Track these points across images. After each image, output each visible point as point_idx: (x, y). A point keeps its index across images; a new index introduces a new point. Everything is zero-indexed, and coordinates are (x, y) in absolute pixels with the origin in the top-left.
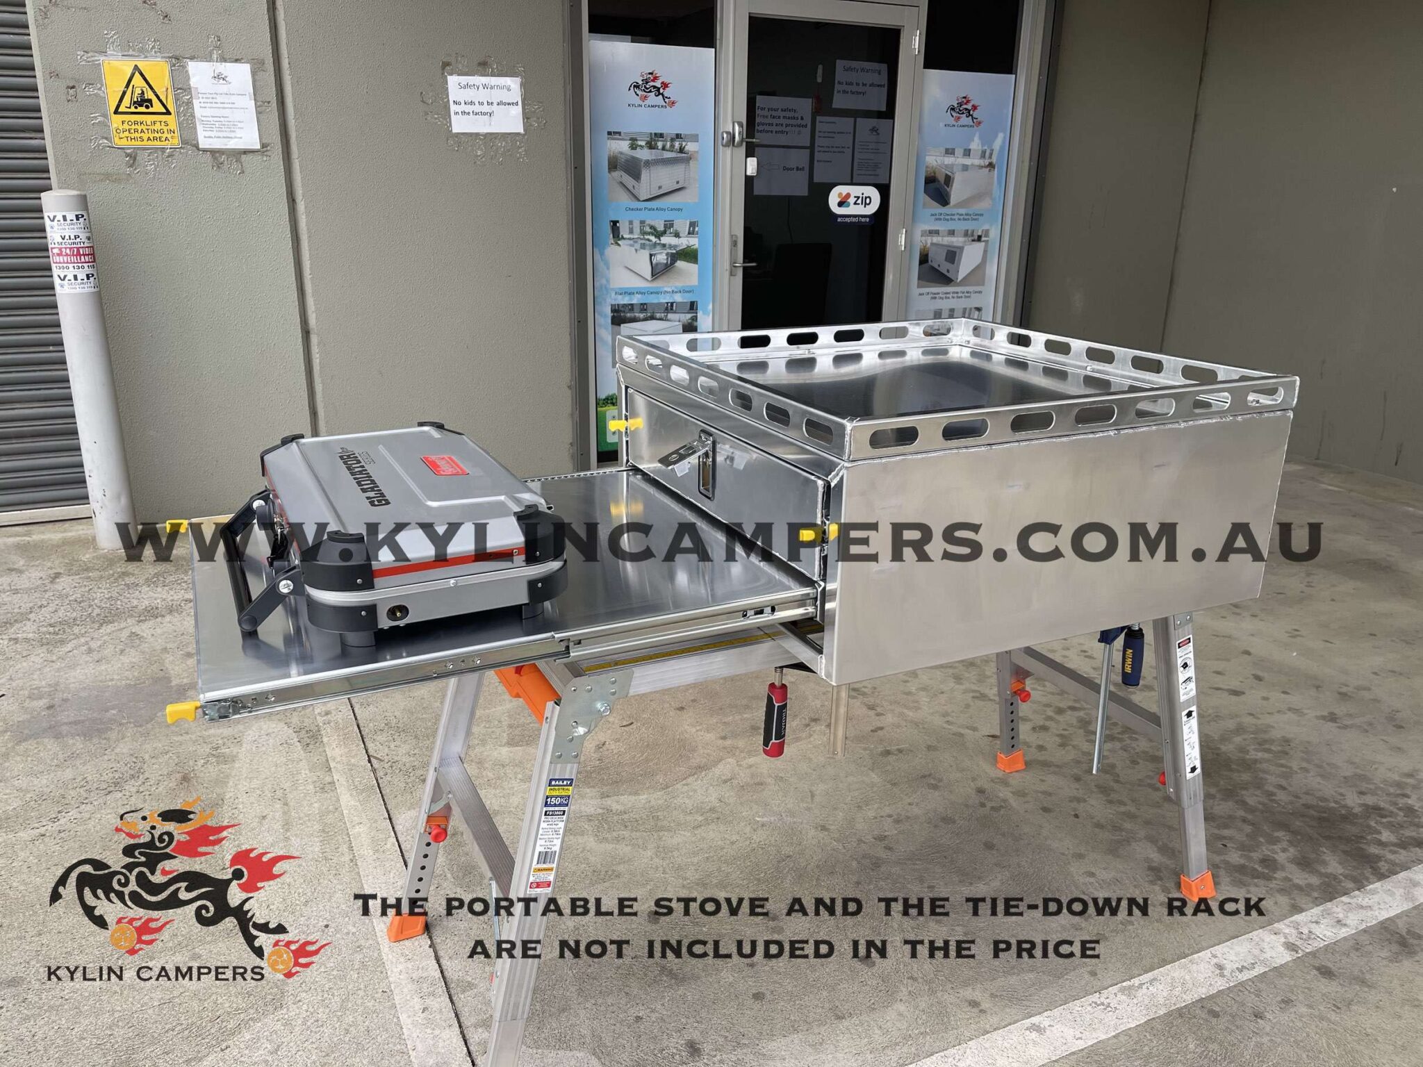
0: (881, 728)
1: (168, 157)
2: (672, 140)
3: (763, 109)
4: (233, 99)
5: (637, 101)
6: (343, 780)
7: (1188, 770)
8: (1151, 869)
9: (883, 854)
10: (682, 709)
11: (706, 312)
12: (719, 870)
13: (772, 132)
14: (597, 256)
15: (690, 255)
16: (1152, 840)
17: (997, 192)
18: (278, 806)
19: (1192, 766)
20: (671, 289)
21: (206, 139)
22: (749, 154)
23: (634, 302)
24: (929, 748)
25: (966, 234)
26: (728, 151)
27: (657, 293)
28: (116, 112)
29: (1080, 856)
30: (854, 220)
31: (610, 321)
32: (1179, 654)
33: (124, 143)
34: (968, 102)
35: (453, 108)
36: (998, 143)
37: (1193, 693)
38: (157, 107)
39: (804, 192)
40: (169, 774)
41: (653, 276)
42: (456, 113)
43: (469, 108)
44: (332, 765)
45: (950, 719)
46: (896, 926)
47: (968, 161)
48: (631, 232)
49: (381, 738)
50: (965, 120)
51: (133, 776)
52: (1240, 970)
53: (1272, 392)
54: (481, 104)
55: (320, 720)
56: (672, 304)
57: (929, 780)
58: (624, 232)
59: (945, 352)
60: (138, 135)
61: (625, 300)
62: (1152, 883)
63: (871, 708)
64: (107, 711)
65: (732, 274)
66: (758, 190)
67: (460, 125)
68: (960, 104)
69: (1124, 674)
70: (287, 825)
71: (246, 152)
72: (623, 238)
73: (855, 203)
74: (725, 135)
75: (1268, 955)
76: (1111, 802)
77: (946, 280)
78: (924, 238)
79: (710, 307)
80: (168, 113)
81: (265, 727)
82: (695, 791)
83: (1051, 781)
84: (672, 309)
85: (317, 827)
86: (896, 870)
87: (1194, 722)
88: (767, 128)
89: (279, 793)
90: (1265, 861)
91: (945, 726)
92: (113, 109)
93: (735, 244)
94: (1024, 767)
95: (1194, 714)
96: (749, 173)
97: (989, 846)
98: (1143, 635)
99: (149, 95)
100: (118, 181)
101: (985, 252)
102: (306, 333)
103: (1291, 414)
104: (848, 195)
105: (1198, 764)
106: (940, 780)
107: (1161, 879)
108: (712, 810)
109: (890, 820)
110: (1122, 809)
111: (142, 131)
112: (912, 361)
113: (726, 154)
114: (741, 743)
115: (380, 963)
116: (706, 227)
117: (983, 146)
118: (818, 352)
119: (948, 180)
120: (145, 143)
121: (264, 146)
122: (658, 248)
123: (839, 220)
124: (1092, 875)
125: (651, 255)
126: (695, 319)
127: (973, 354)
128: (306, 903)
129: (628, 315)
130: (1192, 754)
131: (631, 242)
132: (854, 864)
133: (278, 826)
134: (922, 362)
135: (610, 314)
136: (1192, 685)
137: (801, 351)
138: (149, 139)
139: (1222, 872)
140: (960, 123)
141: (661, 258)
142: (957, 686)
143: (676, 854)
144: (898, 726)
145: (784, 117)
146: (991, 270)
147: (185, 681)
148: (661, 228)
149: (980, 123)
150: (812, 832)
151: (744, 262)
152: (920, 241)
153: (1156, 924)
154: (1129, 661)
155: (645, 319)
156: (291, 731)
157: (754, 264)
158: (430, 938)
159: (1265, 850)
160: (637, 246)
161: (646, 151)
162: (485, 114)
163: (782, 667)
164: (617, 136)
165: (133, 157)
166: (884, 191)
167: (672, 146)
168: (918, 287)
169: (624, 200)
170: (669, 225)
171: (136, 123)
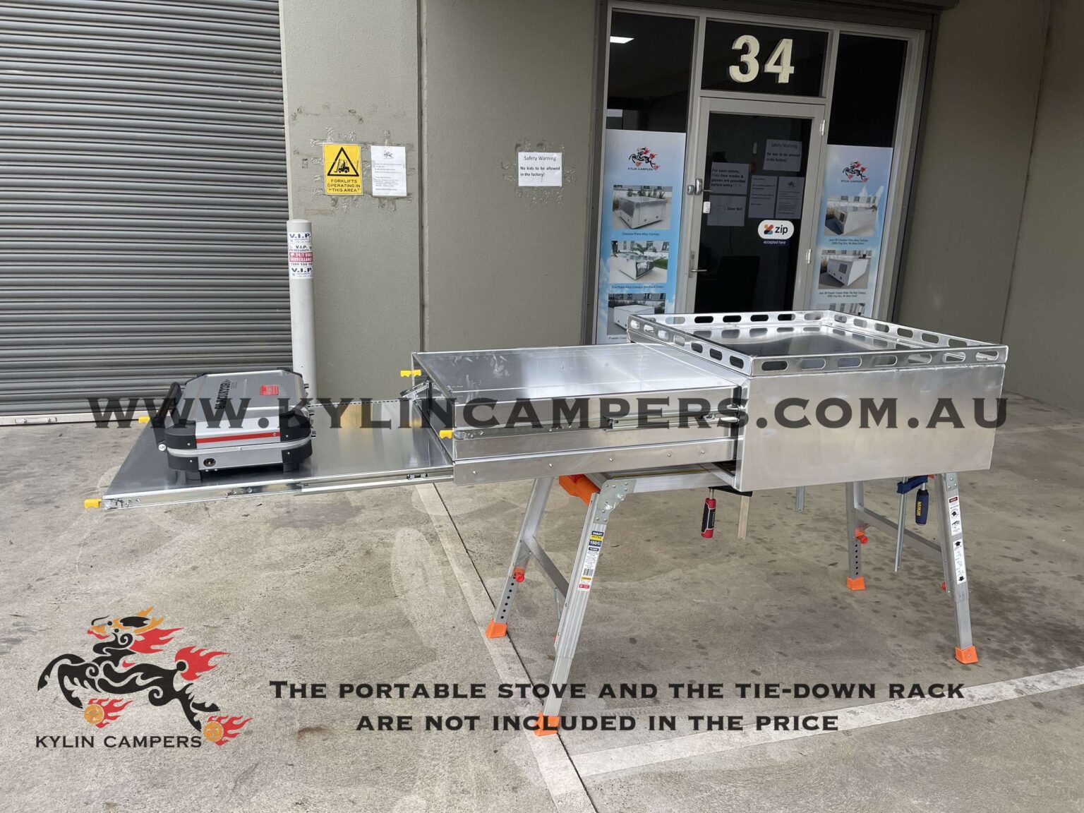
0: (775, 561)
1: (355, 200)
2: (655, 190)
3: (716, 171)
4: (395, 167)
5: (634, 166)
6: (453, 560)
7: (958, 578)
8: (938, 646)
9: (770, 624)
10: (649, 541)
11: (671, 301)
12: (671, 622)
13: (721, 185)
14: (602, 263)
15: (662, 264)
16: (942, 633)
17: (878, 225)
18: (420, 570)
19: (960, 576)
20: (648, 286)
21: (377, 191)
22: (706, 199)
23: (624, 293)
24: (804, 573)
25: (855, 253)
26: (692, 198)
27: (639, 287)
28: (329, 174)
29: (894, 636)
30: (775, 242)
31: (607, 305)
32: (950, 507)
33: (331, 192)
34: (859, 165)
35: (520, 171)
36: (879, 193)
37: (960, 531)
38: (352, 172)
39: (741, 223)
40: (359, 550)
41: (637, 276)
42: (522, 175)
43: (529, 172)
44: (447, 553)
45: (819, 559)
46: (774, 658)
47: (857, 205)
48: (625, 248)
49: (472, 541)
50: (856, 177)
51: (339, 549)
52: (984, 699)
53: (993, 353)
54: (537, 169)
55: (437, 530)
56: (649, 294)
57: (804, 590)
58: (620, 248)
59: (818, 329)
60: (339, 188)
61: (618, 292)
62: (937, 653)
63: (769, 549)
64: (319, 516)
65: (690, 276)
66: (710, 223)
67: (523, 182)
68: (853, 167)
69: (917, 517)
70: (426, 579)
71: (398, 198)
72: (619, 252)
73: (776, 232)
74: (690, 188)
75: (1003, 694)
76: (918, 611)
77: (840, 284)
78: (824, 256)
79: (674, 297)
80: (357, 175)
81: (407, 531)
82: (657, 583)
83: (881, 596)
84: (648, 298)
85: (443, 581)
86: (778, 632)
87: (961, 549)
88: (718, 183)
89: (419, 564)
90: (1013, 649)
91: (816, 562)
92: (327, 174)
93: (693, 257)
94: (864, 588)
95: (961, 544)
96: (704, 212)
97: (837, 626)
98: (928, 494)
99: (348, 165)
100: (325, 214)
101: (869, 265)
102: (422, 306)
103: (1004, 366)
104: (772, 227)
105: (964, 576)
106: (810, 590)
107: (943, 652)
108: (667, 593)
109: (775, 607)
110: (926, 615)
111: (342, 186)
112: (797, 334)
113: (690, 200)
114: (685, 562)
115: (483, 647)
116: (674, 246)
117: (869, 194)
118: (740, 326)
119: (843, 217)
120: (343, 192)
121: (408, 194)
122: (642, 258)
123: (765, 242)
124: (900, 646)
125: (637, 263)
126: (663, 305)
127: (835, 331)
128: (441, 616)
129: (620, 301)
130: (960, 568)
131: (624, 255)
132: (752, 627)
133: (421, 579)
134: (803, 335)
135: (607, 300)
136: (959, 526)
137: (731, 326)
138: (345, 190)
139: (984, 652)
140: (852, 179)
141: (644, 265)
142: (826, 542)
143: (645, 612)
144: (786, 561)
145: (730, 176)
146: (873, 278)
147: (358, 504)
148: (644, 246)
149: (867, 179)
150: (727, 610)
151: (698, 269)
152: (821, 258)
153: (936, 673)
154: (919, 509)
155: (631, 304)
156: (421, 534)
157: (705, 270)
158: (510, 638)
159: (1015, 644)
160: (628, 257)
161: (638, 197)
162: (539, 175)
163: (714, 488)
164: (620, 188)
165: (335, 200)
166: (797, 224)
167: (655, 194)
168: (819, 288)
169: (621, 228)
170: (650, 244)
171: (339, 181)
